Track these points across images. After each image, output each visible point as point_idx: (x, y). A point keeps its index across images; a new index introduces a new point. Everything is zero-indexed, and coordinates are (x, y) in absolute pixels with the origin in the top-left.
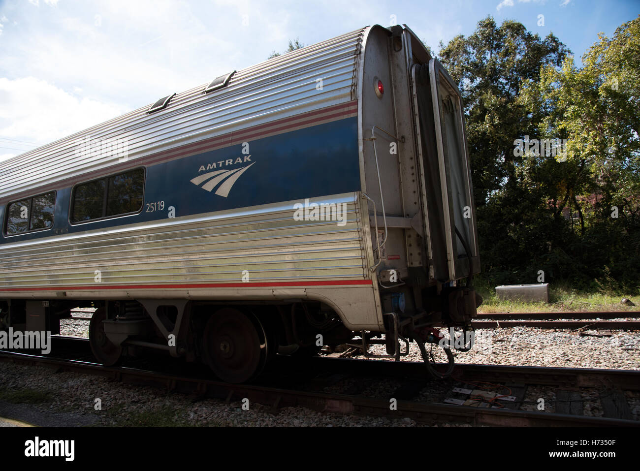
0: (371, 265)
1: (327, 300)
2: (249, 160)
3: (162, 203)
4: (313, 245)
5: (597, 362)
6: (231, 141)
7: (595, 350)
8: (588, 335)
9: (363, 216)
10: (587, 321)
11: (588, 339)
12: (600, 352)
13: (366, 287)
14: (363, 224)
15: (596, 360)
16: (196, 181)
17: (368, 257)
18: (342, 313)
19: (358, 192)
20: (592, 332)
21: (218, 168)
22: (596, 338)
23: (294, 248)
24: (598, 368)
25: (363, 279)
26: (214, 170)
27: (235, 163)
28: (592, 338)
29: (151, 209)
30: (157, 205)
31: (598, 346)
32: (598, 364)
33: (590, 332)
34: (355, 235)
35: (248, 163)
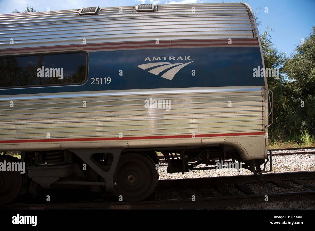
0: (267, 125)
1: (237, 144)
2: (189, 59)
3: (109, 79)
4: (234, 113)
5: (164, 177)
6: (172, 45)
7: (163, 172)
8: (161, 165)
9: (265, 99)
10: (162, 159)
11: (161, 167)
12: (165, 173)
13: (262, 136)
14: (266, 103)
15: (163, 176)
16: (143, 67)
17: (265, 120)
18: (245, 150)
19: (263, 86)
20: (163, 164)
21: (162, 61)
22: (164, 166)
23: (222, 114)
24: (163, 179)
25: (261, 131)
26: (158, 61)
27: (178, 59)
28: (163, 166)
29: (95, 82)
30: (103, 80)
31: (165, 170)
32: (164, 178)
33: (162, 164)
34: (260, 108)
35: (187, 61)
